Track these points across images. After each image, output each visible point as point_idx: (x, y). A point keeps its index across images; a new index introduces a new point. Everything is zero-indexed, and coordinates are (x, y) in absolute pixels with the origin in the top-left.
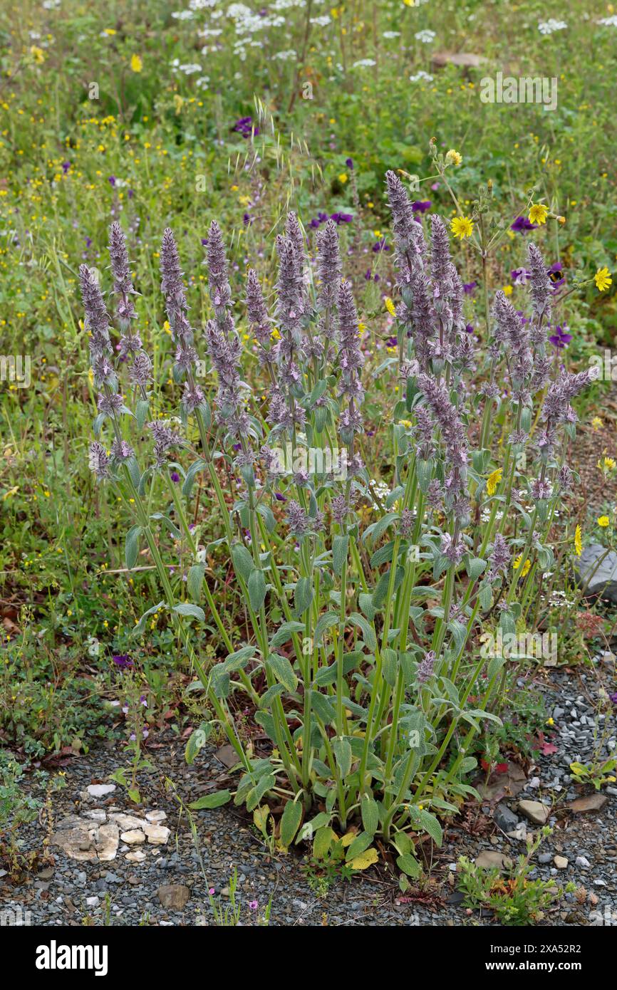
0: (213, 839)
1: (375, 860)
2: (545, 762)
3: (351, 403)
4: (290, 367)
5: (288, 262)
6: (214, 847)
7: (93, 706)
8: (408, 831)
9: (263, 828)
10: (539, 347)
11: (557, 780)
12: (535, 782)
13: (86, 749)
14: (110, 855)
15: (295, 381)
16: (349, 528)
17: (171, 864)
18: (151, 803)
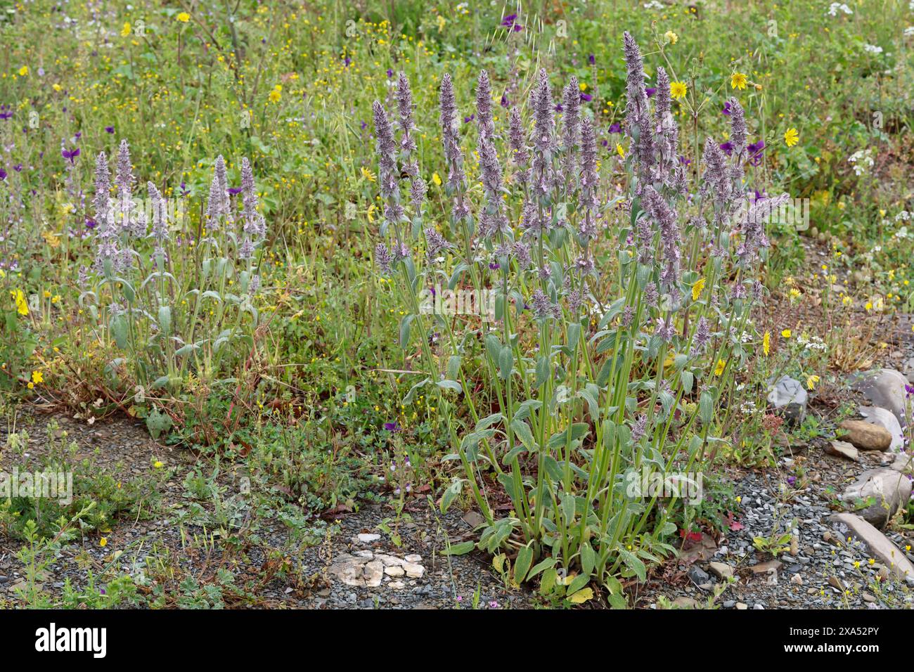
0: (459, 577)
1: (591, 597)
2: (732, 536)
3: (588, 214)
4: (540, 181)
5: (543, 97)
6: (460, 582)
7: (363, 478)
8: (619, 577)
9: (500, 569)
10: (737, 181)
11: (742, 549)
12: (724, 550)
13: (357, 509)
14: (376, 583)
15: (544, 193)
16: (581, 318)
17: (425, 591)
18: (409, 549)
